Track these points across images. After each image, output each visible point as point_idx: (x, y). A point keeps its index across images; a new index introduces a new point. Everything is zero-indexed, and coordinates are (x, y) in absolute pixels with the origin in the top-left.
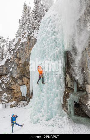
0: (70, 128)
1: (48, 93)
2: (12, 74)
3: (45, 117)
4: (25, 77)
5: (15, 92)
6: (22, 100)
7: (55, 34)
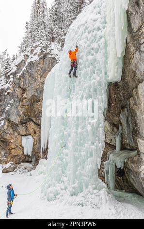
0: (110, 209)
1: (75, 150)
2: (9, 115)
3: (70, 189)
4: (31, 123)
5: (13, 146)
6: (24, 161)
7: (93, 52)
